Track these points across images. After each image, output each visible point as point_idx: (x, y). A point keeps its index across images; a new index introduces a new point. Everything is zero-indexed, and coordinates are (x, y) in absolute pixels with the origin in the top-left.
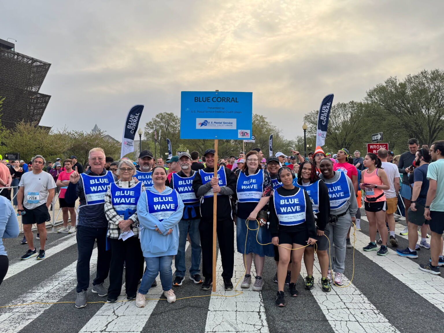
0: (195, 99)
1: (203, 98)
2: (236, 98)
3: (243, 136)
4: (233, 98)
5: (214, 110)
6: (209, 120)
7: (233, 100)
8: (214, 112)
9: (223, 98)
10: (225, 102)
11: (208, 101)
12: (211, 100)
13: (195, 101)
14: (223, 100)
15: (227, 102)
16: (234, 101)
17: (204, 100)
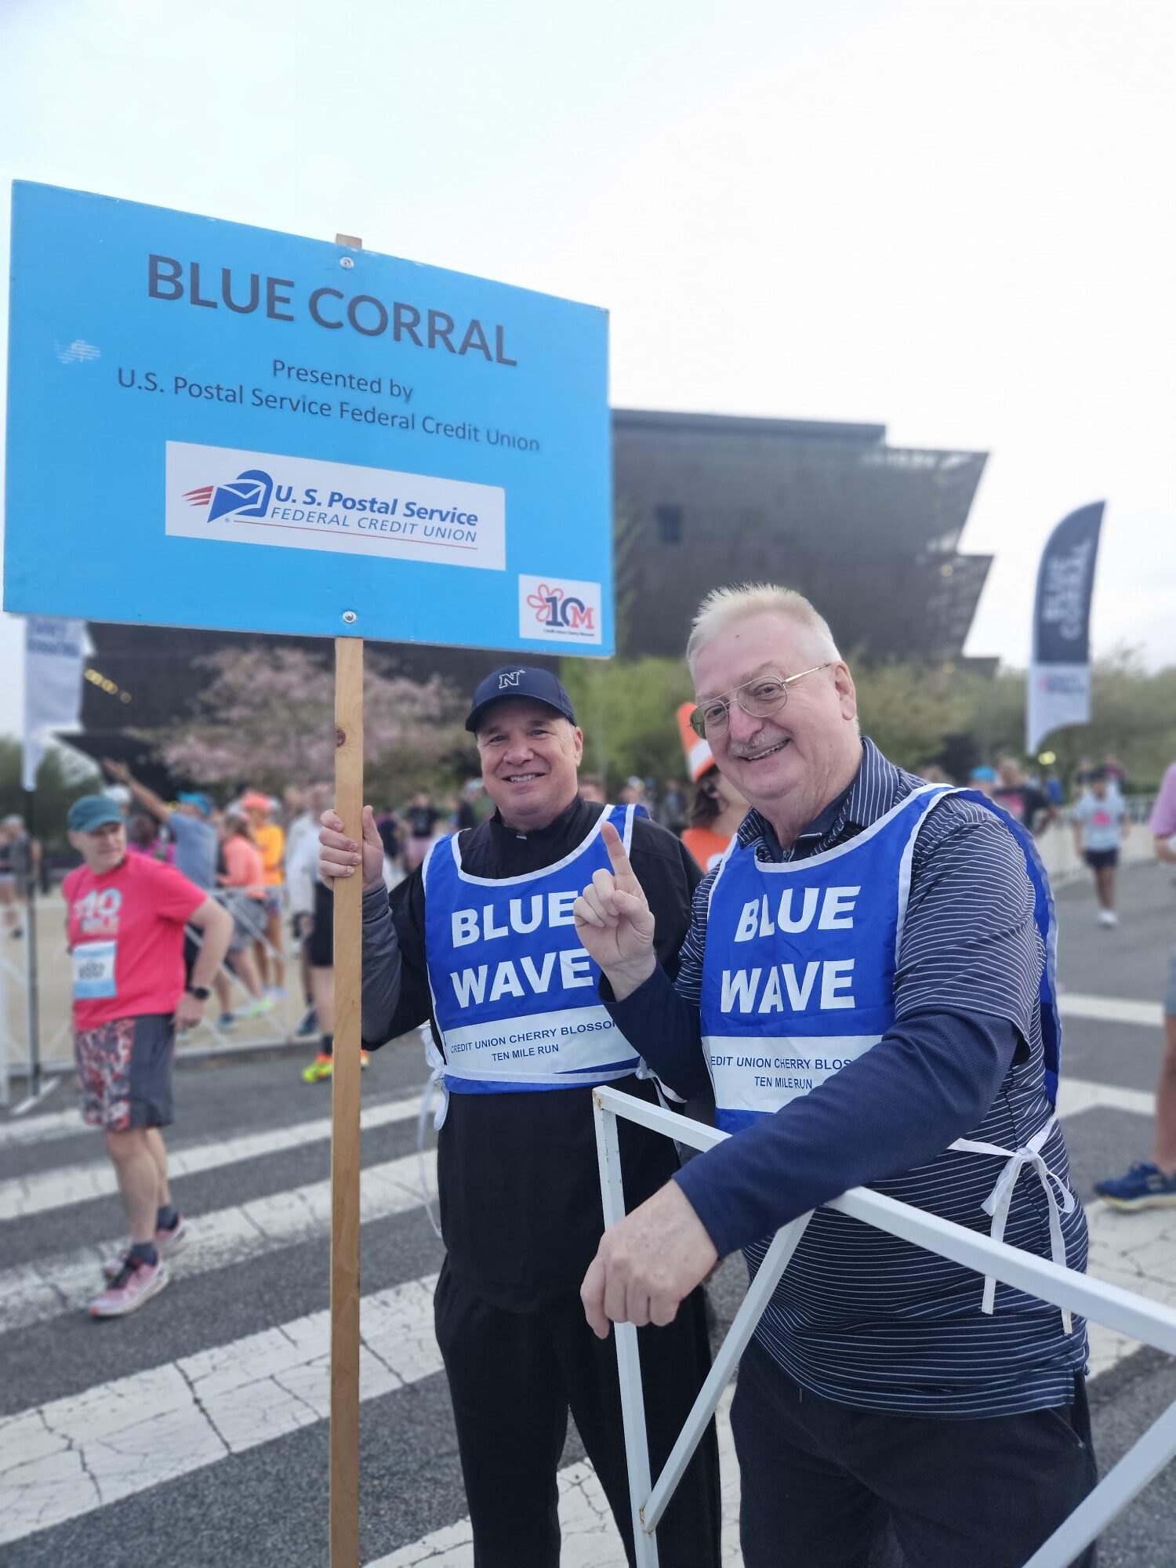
0: (154, 277)
1: (226, 274)
2: (500, 330)
3: (554, 623)
4: (475, 324)
5: (332, 395)
6: (284, 469)
7: (475, 339)
8: (325, 409)
9: (398, 307)
10: (418, 342)
11: (272, 314)
12: (298, 307)
13: (154, 292)
14: (398, 325)
15: (432, 345)
16: (484, 347)
17: (242, 298)
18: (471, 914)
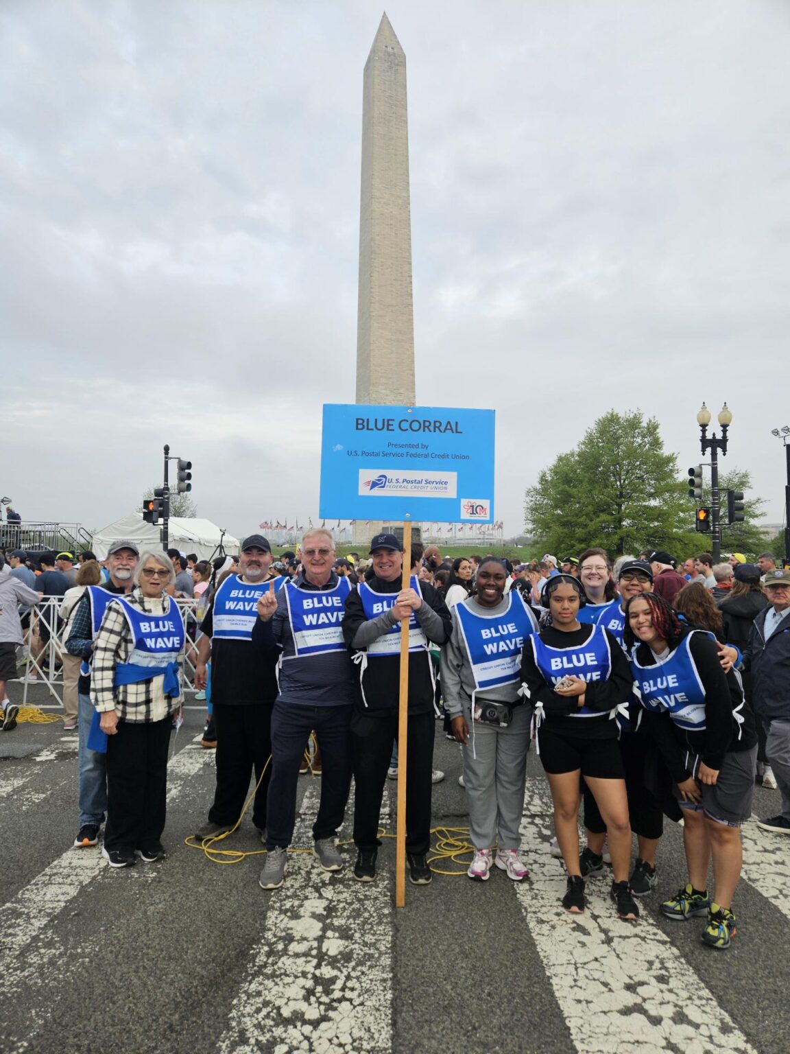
0: (357, 424)
1: (376, 420)
2: (457, 423)
3: (473, 513)
4: (449, 423)
5: (404, 450)
7: (449, 427)
8: (402, 455)
9: (424, 421)
10: (430, 431)
11: (388, 429)
12: (396, 426)
13: (357, 428)
14: (424, 427)
15: (435, 431)
16: (451, 429)
18: (380, 604)
